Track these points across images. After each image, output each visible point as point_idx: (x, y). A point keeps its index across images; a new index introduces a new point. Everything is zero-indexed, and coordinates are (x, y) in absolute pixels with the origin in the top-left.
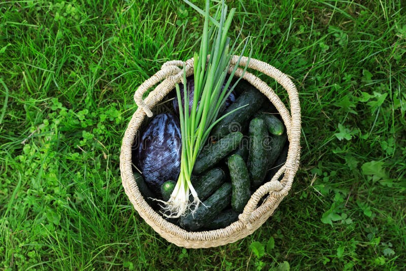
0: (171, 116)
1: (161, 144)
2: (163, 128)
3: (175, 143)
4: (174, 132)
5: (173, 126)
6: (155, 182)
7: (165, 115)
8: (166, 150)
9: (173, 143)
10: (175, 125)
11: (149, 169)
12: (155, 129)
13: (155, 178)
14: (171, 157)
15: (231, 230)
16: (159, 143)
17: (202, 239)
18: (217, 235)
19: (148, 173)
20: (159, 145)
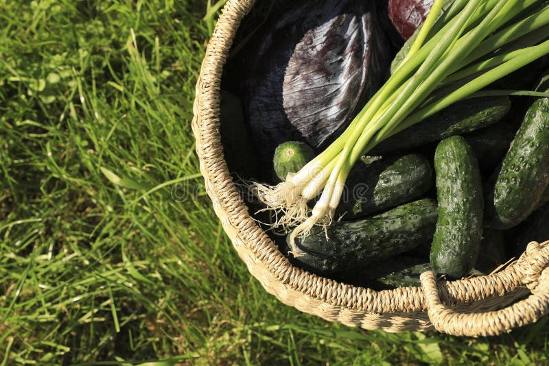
1: (315, 53)
3: (347, 62)
6: (268, 134)
9: (341, 61)
11: (266, 100)
12: (313, 14)
13: (271, 126)
14: (326, 90)
15: (392, 301)
16: (310, 48)
17: (317, 292)
18: (354, 298)
19: (260, 109)
20: (308, 53)
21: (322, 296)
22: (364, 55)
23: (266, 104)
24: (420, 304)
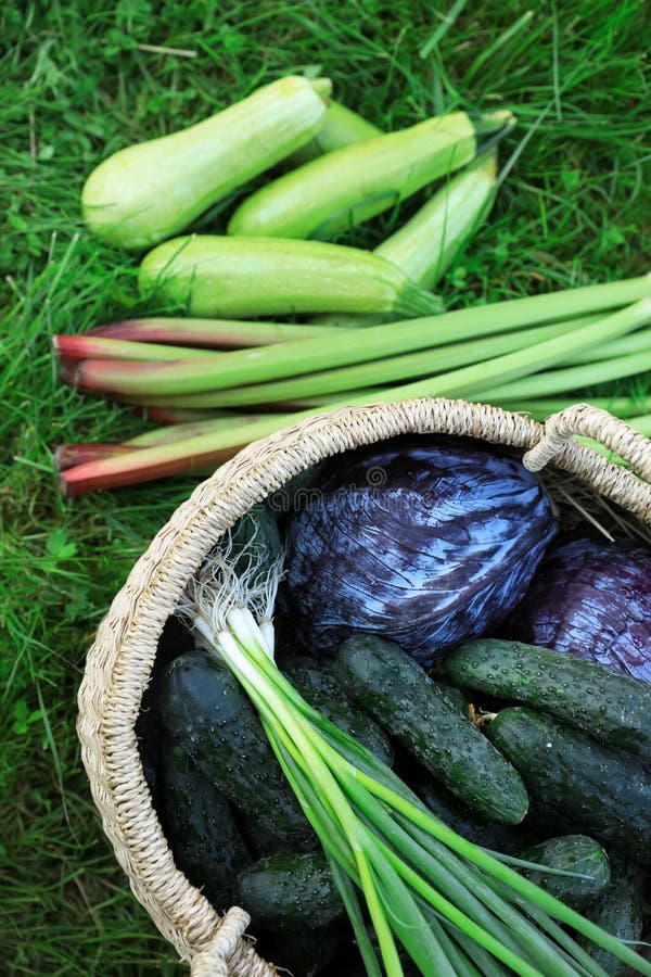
0: (540, 510)
1: (422, 523)
2: (482, 504)
3: (446, 570)
4: (485, 548)
5: (509, 535)
7: (535, 491)
8: (402, 548)
9: (441, 561)
10: (513, 541)
11: (325, 516)
12: (463, 478)
14: (389, 575)
15: (176, 897)
16: (423, 512)
17: (119, 788)
18: (144, 844)
19: (313, 519)
20: (414, 514)
21: (119, 798)
22: (472, 580)
23: (321, 520)
24: (197, 938)
